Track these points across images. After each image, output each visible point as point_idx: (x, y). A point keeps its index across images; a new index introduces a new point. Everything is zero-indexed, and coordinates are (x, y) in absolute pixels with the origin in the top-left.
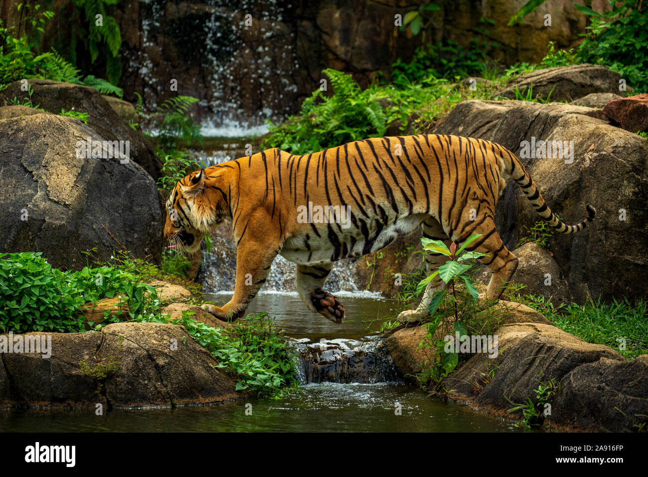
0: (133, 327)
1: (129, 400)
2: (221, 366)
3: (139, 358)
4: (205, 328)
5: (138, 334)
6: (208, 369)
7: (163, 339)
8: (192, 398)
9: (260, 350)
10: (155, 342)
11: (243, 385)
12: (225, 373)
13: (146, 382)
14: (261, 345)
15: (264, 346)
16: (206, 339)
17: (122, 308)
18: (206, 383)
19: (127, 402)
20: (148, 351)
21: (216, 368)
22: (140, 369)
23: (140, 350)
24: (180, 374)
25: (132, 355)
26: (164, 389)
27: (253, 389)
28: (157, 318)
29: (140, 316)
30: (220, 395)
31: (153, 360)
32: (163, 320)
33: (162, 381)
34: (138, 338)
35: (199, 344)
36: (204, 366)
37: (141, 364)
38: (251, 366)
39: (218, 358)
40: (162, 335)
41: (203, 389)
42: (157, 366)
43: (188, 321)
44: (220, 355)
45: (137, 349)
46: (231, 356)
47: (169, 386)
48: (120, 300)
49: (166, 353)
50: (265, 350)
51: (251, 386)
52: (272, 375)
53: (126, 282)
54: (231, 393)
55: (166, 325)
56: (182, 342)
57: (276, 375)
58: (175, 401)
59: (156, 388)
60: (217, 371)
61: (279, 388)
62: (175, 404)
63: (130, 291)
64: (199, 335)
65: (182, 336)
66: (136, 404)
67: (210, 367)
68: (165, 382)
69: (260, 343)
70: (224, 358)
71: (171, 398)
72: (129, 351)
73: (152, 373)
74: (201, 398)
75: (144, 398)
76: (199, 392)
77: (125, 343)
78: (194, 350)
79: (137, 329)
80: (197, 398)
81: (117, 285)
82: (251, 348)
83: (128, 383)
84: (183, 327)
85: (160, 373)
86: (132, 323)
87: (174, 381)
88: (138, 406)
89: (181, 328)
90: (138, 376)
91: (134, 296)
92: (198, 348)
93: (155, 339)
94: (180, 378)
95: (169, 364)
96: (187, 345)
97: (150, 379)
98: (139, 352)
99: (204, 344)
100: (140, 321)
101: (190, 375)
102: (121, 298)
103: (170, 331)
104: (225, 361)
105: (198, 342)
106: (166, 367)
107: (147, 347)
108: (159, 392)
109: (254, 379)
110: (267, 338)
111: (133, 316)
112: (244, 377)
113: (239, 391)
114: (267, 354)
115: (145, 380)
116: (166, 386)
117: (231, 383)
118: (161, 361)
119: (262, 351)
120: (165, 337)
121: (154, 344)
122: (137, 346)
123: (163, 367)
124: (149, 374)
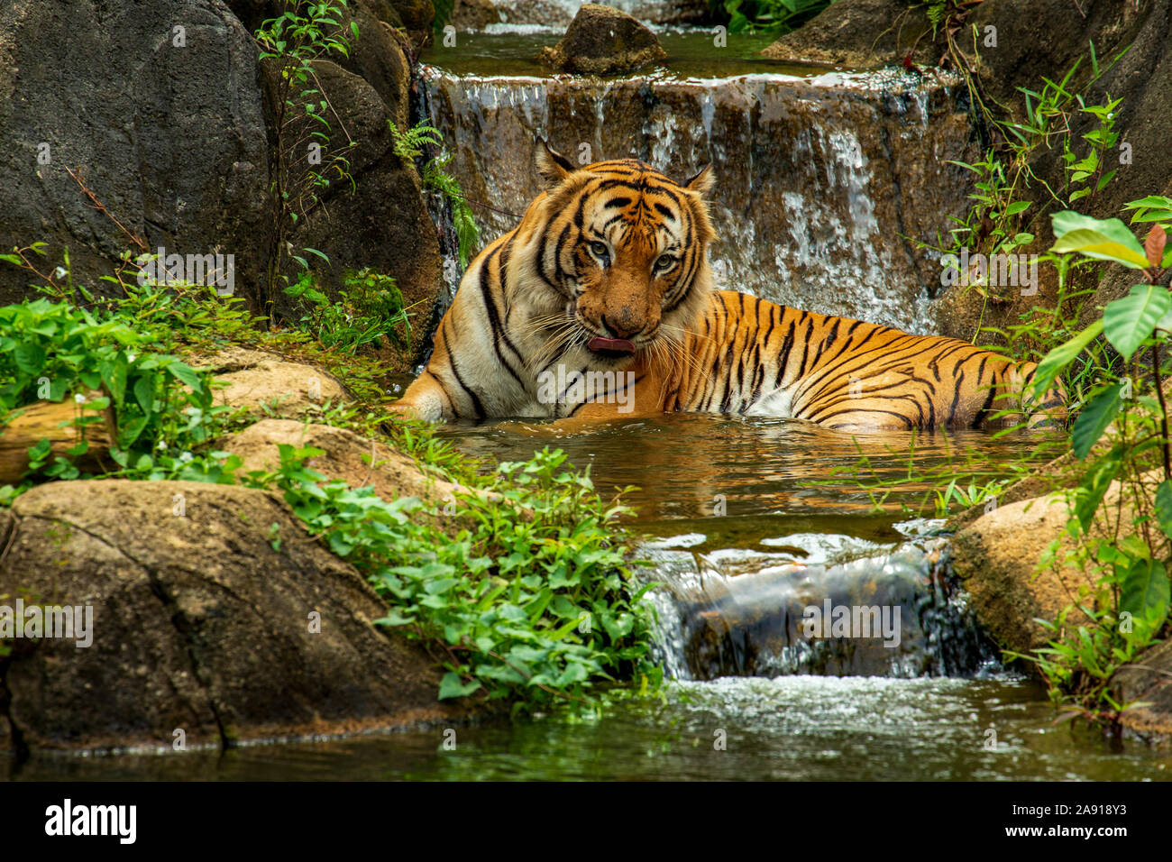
0: (112, 496)
1: (86, 727)
2: (393, 619)
3: (123, 594)
4: (349, 498)
5: (125, 518)
6: (351, 629)
7: (207, 533)
8: (289, 720)
9: (537, 569)
10: (178, 542)
11: (464, 681)
12: (405, 642)
13: (142, 670)
14: (540, 555)
15: (550, 560)
16: (353, 533)
17: (90, 434)
18: (338, 675)
19: (75, 734)
20: (152, 571)
21: (379, 627)
22: (125, 630)
23: (127, 566)
24: (252, 644)
25: (100, 583)
26: (200, 693)
27: (495, 694)
28: (198, 467)
29: (145, 461)
30: (382, 710)
31: (168, 600)
32: (216, 472)
33: (194, 668)
34: (125, 528)
35: (328, 548)
36: (336, 621)
37: (127, 613)
38: (494, 621)
39: (388, 594)
40: (204, 521)
41: (327, 692)
42: (180, 620)
43: (295, 476)
44: (393, 584)
45: (118, 565)
46: (428, 587)
47: (217, 682)
48: (82, 407)
49: (210, 580)
50: (551, 569)
51: (489, 684)
52: (562, 647)
53: (105, 351)
54: (422, 705)
55: (223, 489)
56: (269, 543)
57: (574, 649)
58: (234, 731)
59: (174, 690)
60: (381, 637)
61: (587, 691)
62: (234, 739)
63: (115, 380)
64: (326, 520)
65: (269, 524)
66: (106, 742)
67: (359, 623)
68: (204, 672)
69: (539, 546)
70: (406, 594)
71: (221, 721)
72: (92, 571)
73: (163, 640)
74: (318, 721)
75: (136, 722)
76: (316, 701)
77: (79, 545)
78: (308, 570)
79: (125, 502)
80: (307, 719)
81: (74, 360)
82: (507, 563)
83: (82, 673)
84: (278, 494)
85: (190, 641)
86: (110, 483)
87: (234, 667)
88: (110, 749)
89: (272, 500)
90: (117, 652)
91: (130, 397)
92: (321, 560)
93: (182, 535)
94: (253, 657)
95: (218, 613)
96: (283, 554)
97: (154, 662)
98: (122, 574)
99: (343, 551)
100: (144, 475)
101: (289, 647)
102: (88, 403)
103: (232, 508)
104: (409, 602)
105: (325, 545)
106: (210, 623)
107: (151, 560)
108: (184, 703)
109: (501, 663)
110: (564, 531)
111: (121, 458)
112: (467, 655)
113: (451, 702)
114: (557, 582)
115: (137, 663)
116: (205, 683)
117: (426, 673)
118: (194, 604)
119: (544, 574)
120: (214, 527)
121: (173, 549)
122: (117, 554)
123: (199, 621)
124: (151, 643)
